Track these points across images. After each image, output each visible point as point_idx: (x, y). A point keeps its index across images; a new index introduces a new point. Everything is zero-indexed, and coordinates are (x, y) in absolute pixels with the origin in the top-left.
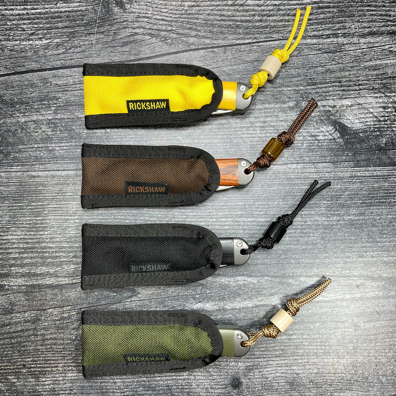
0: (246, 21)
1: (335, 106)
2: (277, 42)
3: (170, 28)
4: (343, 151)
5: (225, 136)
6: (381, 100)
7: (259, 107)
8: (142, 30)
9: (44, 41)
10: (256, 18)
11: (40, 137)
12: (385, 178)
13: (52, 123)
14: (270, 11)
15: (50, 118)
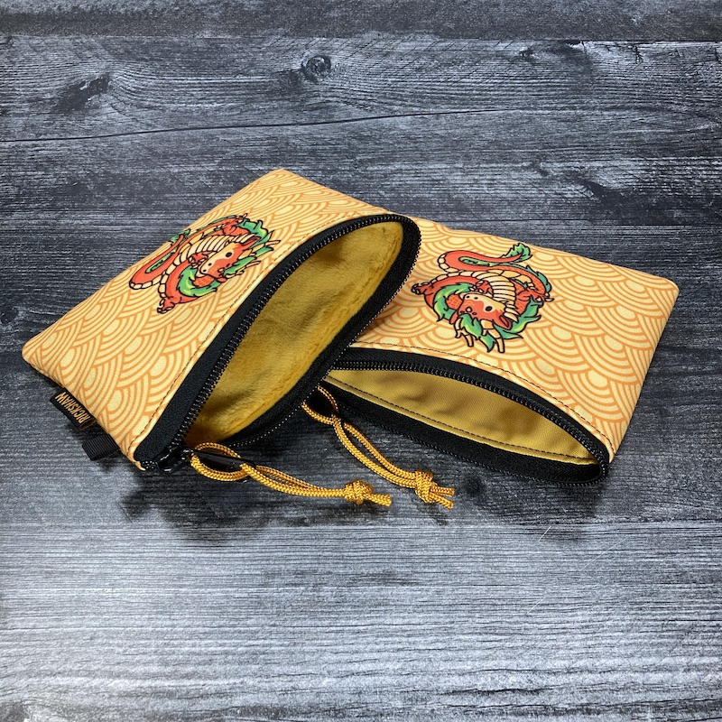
0: (462, 94)
1: (582, 168)
2: (501, 112)
3: (369, 98)
4: (601, 208)
5: (440, 192)
6: (641, 164)
7: (485, 166)
8: (335, 99)
9: (215, 105)
10: (474, 92)
11: (196, 186)
12: (666, 237)
13: (214, 175)
14: (490, 87)
15: (212, 169)
